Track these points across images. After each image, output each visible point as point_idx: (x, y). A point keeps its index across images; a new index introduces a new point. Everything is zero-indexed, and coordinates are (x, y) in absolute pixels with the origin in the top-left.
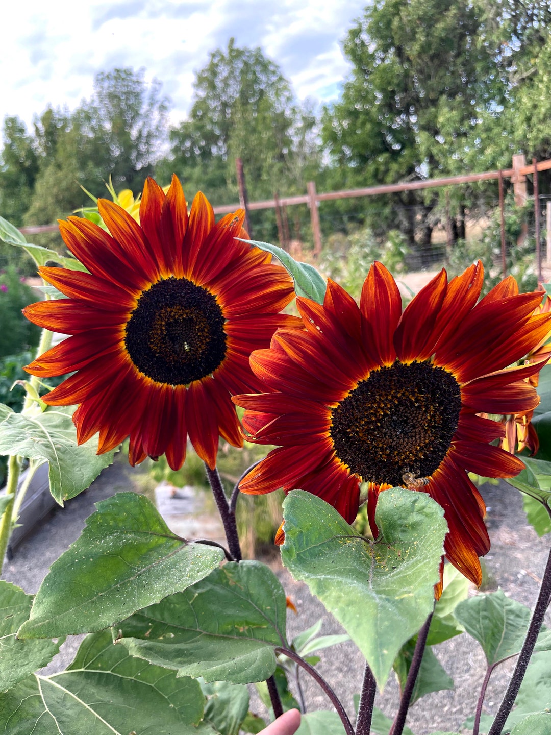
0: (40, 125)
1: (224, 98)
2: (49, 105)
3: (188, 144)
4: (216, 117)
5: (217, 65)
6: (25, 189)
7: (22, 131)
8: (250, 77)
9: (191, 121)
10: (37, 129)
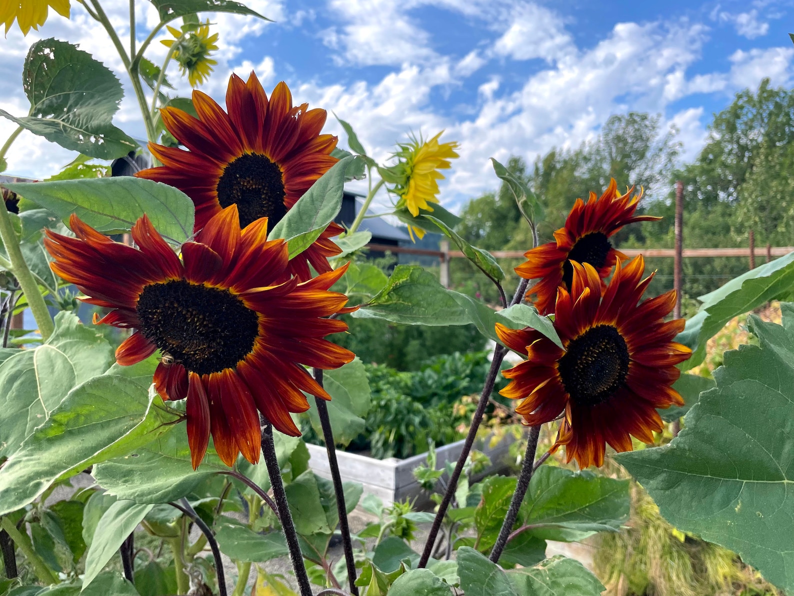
0: (540, 165)
1: (743, 141)
2: (554, 148)
3: (690, 188)
4: (731, 160)
5: (742, 108)
6: (511, 223)
7: (521, 170)
8: (781, 119)
9: (698, 164)
10: (537, 169)
